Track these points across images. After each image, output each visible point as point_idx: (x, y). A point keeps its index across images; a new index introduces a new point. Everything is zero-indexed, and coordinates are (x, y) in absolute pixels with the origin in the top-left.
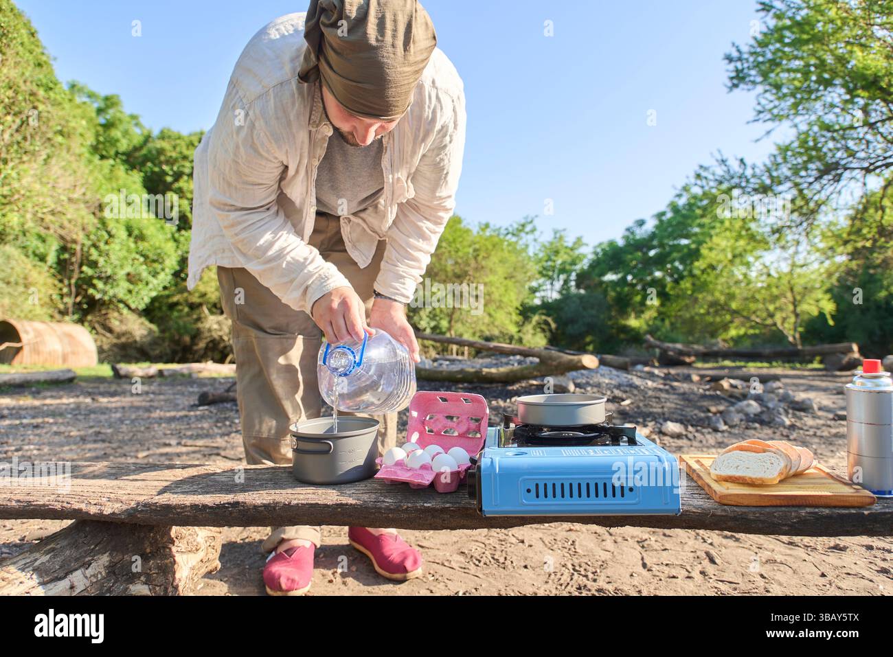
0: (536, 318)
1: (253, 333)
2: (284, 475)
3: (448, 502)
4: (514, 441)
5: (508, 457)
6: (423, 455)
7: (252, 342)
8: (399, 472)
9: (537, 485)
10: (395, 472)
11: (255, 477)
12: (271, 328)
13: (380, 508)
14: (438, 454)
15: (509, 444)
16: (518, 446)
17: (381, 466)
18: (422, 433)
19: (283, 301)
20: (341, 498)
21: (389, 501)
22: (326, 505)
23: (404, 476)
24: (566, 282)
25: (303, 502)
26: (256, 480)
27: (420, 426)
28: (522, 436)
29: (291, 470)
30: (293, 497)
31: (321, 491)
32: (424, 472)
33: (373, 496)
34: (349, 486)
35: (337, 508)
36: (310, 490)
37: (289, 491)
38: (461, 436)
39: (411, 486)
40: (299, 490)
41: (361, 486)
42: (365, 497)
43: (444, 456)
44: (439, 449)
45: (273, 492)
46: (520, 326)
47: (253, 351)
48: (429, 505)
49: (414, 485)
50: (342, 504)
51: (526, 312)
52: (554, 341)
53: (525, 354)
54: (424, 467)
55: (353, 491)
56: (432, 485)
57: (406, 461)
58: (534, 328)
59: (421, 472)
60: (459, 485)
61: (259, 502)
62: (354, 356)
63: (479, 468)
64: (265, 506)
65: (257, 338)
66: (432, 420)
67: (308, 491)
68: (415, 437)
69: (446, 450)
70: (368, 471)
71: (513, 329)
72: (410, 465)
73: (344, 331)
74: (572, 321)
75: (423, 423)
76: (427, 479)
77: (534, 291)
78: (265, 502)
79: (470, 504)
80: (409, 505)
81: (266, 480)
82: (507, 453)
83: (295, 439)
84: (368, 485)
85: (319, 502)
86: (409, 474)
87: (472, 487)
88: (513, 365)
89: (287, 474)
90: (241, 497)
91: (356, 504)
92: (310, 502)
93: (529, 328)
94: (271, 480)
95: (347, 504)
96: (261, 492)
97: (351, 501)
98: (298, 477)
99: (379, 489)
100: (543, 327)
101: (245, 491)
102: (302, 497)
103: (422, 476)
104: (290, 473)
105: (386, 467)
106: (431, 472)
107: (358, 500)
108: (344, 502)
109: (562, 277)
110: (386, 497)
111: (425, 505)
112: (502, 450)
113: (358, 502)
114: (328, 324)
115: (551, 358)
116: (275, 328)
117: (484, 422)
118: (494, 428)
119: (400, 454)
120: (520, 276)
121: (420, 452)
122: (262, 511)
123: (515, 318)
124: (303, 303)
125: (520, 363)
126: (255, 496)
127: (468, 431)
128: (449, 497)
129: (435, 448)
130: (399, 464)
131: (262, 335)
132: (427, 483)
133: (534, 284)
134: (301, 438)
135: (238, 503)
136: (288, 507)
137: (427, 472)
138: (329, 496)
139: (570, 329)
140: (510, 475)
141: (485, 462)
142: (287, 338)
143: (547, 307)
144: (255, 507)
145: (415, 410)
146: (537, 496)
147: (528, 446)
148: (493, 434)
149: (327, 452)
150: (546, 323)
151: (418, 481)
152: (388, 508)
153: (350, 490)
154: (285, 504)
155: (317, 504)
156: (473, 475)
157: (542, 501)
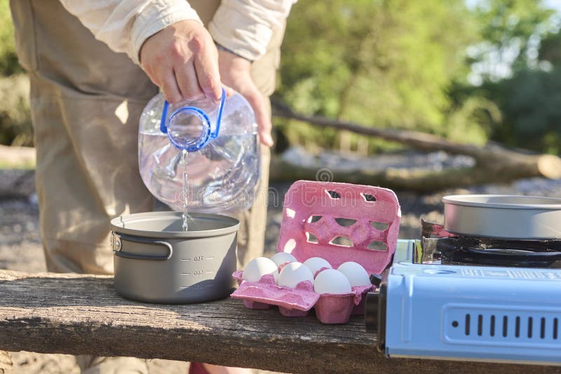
0: (471, 104)
1: (59, 90)
2: (101, 289)
3: (335, 337)
4: (436, 256)
5: (428, 275)
6: (302, 270)
7: (57, 104)
8: (266, 291)
9: (468, 317)
10: (260, 291)
11: (60, 288)
12: (84, 84)
13: (238, 339)
14: (323, 269)
15: (429, 259)
16: (442, 264)
17: (240, 282)
18: (300, 242)
19: (97, 37)
20: (183, 322)
21: (250, 330)
22: (161, 329)
23: (273, 297)
24: (523, 50)
25: (129, 323)
26: (63, 292)
27: (298, 231)
28: (450, 250)
29: (112, 283)
30: (116, 316)
31: (154, 311)
32: (301, 293)
33: (228, 322)
34: (192, 307)
35: (177, 335)
36: (139, 309)
37: (110, 309)
38: (358, 248)
39: (283, 312)
40: (122, 308)
41: (211, 308)
42: (217, 323)
43: (331, 272)
44: (326, 263)
45: (86, 308)
46: (447, 113)
47: (59, 117)
48: (308, 338)
49: (286, 310)
50: (183, 330)
51: (457, 94)
52: (498, 136)
53: (454, 151)
54: (303, 286)
55: (199, 314)
56: (313, 312)
57: (277, 277)
58: (469, 118)
59: (296, 293)
60: (351, 316)
61: (67, 320)
62: (209, 124)
63: (384, 288)
64: (75, 325)
65: (64, 97)
66: (316, 224)
67: (136, 311)
68: (290, 246)
69: (335, 266)
70: (220, 290)
71: (434, 119)
72: (282, 284)
73: (194, 85)
74: (527, 111)
75: (303, 227)
76: (307, 302)
77: (470, 61)
78: (75, 320)
79: (366, 340)
80: (280, 337)
81: (77, 293)
82: (426, 271)
83: (117, 238)
84: (222, 307)
85: (152, 325)
86: (281, 294)
87: (373, 314)
88: (435, 165)
89: (105, 288)
90: (42, 313)
91: (203, 331)
92: (138, 324)
93: (460, 118)
94: (83, 294)
95: (190, 331)
96: (71, 308)
97: (196, 326)
98: (121, 291)
99: (236, 314)
100: (482, 117)
101: (48, 306)
102: (127, 317)
103: (300, 299)
104: (109, 286)
105: (247, 284)
106: (312, 293)
107: (206, 325)
108: (186, 327)
109: (516, 44)
110: (245, 324)
111: (302, 338)
112: (418, 267)
113: (207, 329)
114: (170, 73)
115: (493, 159)
116: (91, 85)
117: (393, 231)
118: (407, 241)
119: (268, 266)
120: (451, 38)
121: (296, 265)
122: (71, 333)
123: (442, 101)
124: (125, 41)
125: (444, 164)
126: (61, 312)
127: (368, 241)
128: (337, 329)
129: (318, 262)
130: (267, 280)
131: (71, 93)
132: (307, 308)
133: (472, 51)
134: (126, 236)
135: (38, 320)
136: (107, 329)
137: (307, 293)
138: (167, 319)
139: (525, 124)
140: (428, 300)
141: (393, 280)
142: (107, 101)
143: (490, 89)
144: (62, 326)
145: (291, 208)
146: (467, 332)
147: (457, 264)
148: (406, 248)
149: (163, 258)
150: (487, 112)
151: (294, 304)
152: (248, 339)
153: (194, 312)
154: (104, 325)
155: (149, 327)
156: (374, 299)
157: (473, 339)
